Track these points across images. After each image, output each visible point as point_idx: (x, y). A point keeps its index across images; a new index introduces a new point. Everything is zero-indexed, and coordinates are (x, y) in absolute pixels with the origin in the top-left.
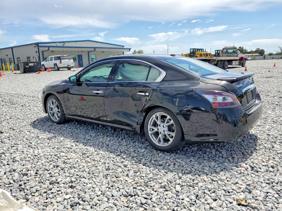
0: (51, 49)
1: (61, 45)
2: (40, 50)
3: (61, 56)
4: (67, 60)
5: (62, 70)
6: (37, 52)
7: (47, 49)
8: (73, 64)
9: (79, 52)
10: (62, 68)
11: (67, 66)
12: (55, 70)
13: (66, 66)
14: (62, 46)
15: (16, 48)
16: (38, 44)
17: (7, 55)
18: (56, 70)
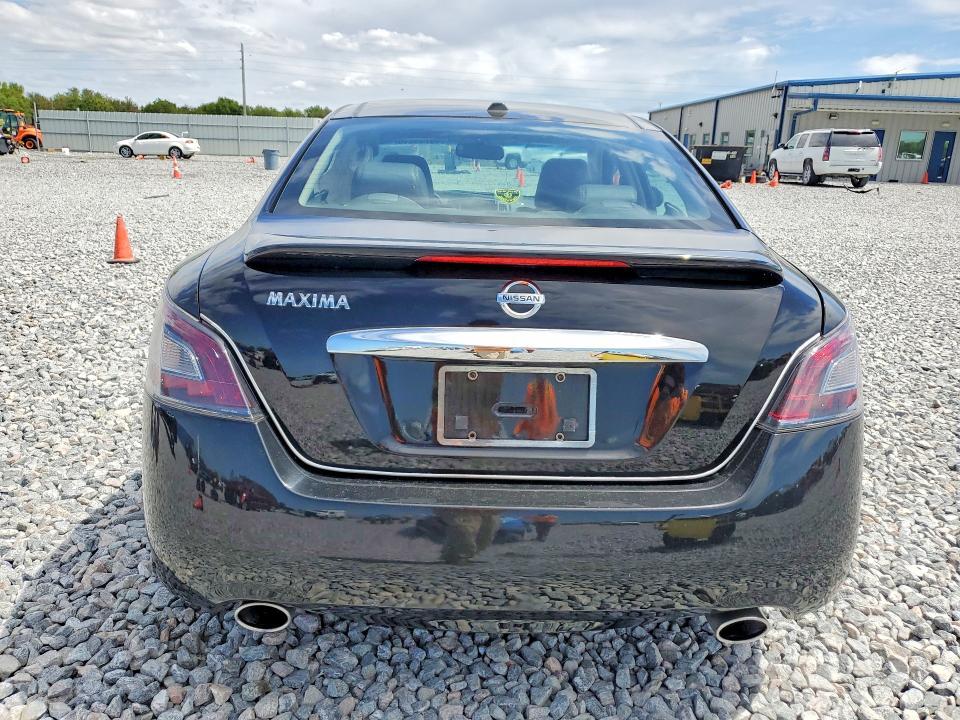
0: (822, 104)
1: (874, 89)
2: (788, 109)
3: (835, 133)
4: (854, 149)
5: (832, 186)
6: (776, 116)
7: (809, 103)
8: (877, 165)
9: (946, 119)
10: (833, 176)
11: (850, 170)
12: (802, 184)
13: (844, 170)
14: (879, 94)
15: (730, 101)
16: (787, 88)
17: (701, 124)
18: (806, 181)
